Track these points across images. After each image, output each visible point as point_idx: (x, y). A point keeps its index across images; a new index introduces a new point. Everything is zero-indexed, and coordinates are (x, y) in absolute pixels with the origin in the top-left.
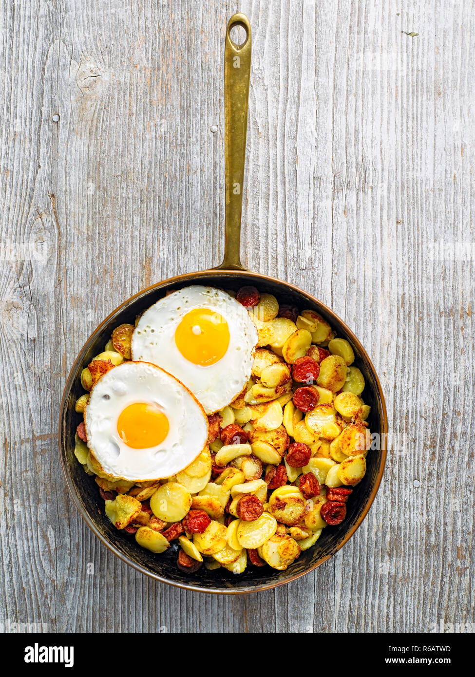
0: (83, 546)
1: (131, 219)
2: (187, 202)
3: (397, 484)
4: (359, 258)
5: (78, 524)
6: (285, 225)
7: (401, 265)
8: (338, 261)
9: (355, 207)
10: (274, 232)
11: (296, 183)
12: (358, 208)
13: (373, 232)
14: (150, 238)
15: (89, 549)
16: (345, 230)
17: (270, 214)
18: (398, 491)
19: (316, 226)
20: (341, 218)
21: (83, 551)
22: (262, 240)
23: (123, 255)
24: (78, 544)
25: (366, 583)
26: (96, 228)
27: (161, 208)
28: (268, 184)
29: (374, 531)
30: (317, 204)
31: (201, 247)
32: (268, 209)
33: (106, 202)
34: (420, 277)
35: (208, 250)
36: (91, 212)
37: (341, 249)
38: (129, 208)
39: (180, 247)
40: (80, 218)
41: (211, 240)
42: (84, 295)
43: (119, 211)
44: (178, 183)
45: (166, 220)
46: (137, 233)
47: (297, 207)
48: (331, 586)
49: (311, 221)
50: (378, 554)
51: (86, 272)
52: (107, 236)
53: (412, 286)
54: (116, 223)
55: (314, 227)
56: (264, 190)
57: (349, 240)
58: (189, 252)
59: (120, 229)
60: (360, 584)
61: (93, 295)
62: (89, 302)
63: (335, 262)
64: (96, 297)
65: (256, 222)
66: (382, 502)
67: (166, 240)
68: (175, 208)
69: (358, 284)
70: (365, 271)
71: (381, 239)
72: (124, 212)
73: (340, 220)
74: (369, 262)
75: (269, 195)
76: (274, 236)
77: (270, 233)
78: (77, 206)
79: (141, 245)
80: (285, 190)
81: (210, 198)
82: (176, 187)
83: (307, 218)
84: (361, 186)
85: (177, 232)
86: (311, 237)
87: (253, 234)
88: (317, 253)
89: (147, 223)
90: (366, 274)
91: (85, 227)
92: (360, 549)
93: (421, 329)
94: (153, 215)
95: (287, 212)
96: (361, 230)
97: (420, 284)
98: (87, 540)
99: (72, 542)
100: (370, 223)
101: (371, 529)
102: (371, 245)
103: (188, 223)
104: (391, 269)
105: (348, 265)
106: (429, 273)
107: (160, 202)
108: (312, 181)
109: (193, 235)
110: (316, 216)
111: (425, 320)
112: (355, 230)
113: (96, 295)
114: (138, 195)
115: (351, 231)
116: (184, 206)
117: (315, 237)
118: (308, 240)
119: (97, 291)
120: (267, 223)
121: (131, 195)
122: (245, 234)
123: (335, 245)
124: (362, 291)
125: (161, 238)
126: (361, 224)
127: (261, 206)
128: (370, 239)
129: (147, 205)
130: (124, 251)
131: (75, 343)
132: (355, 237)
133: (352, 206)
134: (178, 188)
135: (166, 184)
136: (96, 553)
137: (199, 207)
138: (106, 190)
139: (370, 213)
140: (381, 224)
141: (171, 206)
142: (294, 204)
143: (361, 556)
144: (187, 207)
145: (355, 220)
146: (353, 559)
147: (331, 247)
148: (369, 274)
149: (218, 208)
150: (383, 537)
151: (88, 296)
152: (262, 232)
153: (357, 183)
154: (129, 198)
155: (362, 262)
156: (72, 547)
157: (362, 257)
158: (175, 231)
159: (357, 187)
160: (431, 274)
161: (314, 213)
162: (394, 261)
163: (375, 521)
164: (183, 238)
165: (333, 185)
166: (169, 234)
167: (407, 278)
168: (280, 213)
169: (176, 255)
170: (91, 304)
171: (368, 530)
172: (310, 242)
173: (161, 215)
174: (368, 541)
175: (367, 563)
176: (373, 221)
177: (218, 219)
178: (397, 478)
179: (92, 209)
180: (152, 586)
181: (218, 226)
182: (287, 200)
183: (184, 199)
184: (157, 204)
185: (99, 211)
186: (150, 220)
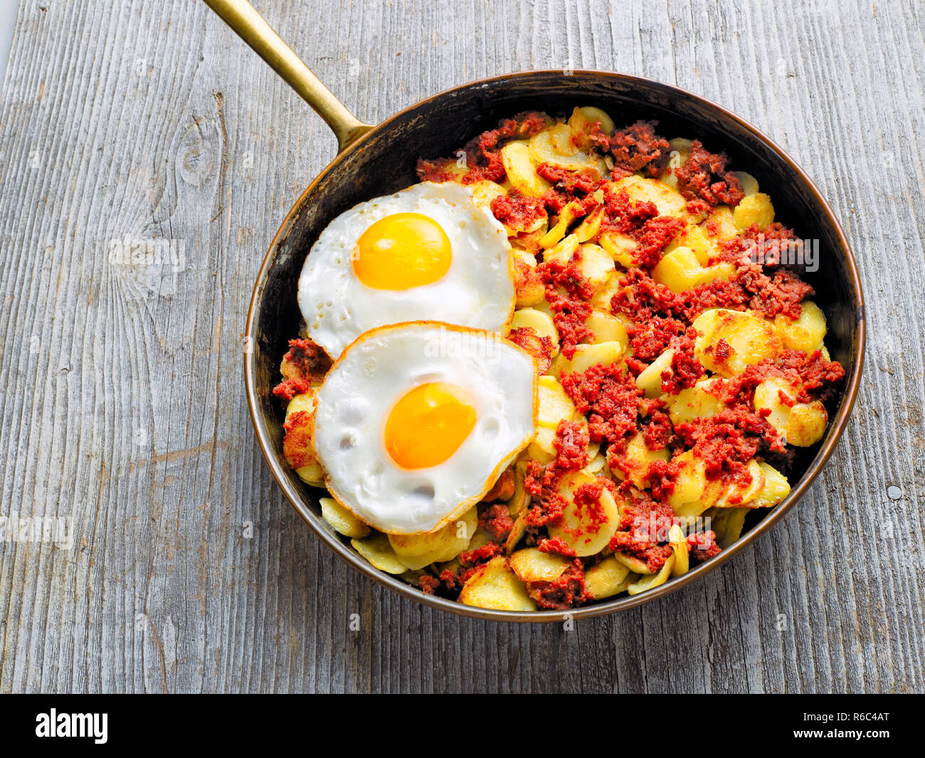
0: (229, 655)
3: (854, 495)
5: (223, 612)
7: (803, 135)
9: (714, 62)
11: (612, 39)
12: (719, 63)
13: (748, 92)
15: (241, 660)
18: (859, 509)
20: (691, 79)
21: (228, 664)
24: (220, 651)
26: (285, 129)
27: (392, 93)
28: (566, 45)
30: (648, 65)
34: (841, 149)
36: (278, 109)
40: (261, 118)
42: (259, 225)
44: (419, 58)
50: (835, 638)
51: (264, 192)
52: (302, 139)
53: (830, 164)
54: (318, 121)
56: (560, 52)
59: (323, 127)
62: (268, 235)
66: (829, 532)
68: (415, 91)
71: (764, 102)
73: (689, 81)
75: (568, 59)
78: (256, 103)
80: (594, 51)
81: (472, 73)
82: (416, 63)
84: (720, 33)
89: (367, 116)
91: (268, 130)
92: (796, 629)
93: (856, 226)
94: (379, 104)
97: (843, 159)
99: (209, 647)
100: (742, 81)
101: (815, 586)
102: (748, 111)
104: (787, 142)
106: (856, 142)
107: (389, 86)
108: (637, 35)
111: (862, 213)
112: (717, 93)
114: (354, 80)
115: (710, 95)
116: (428, 88)
119: (281, 219)
121: (343, 81)
126: (727, 83)
129: (369, 92)
131: (240, 298)
133: (707, 61)
134: (418, 65)
135: (400, 62)
139: (739, 66)
140: (761, 81)
141: (408, 90)
142: (611, 68)
143: (799, 643)
145: (716, 80)
146: (785, 650)
150: (843, 600)
151: (266, 226)
153: (713, 31)
154: (340, 85)
156: (208, 657)
159: (713, 36)
160: (860, 143)
162: (791, 130)
165: (672, 37)
167: (818, 152)
173: (392, 103)
174: (811, 613)
175: (815, 658)
176: (746, 78)
178: (853, 485)
179: (281, 105)
182: (597, 63)
183: (429, 78)
184: (385, 89)
185: (292, 106)
186: (373, 111)
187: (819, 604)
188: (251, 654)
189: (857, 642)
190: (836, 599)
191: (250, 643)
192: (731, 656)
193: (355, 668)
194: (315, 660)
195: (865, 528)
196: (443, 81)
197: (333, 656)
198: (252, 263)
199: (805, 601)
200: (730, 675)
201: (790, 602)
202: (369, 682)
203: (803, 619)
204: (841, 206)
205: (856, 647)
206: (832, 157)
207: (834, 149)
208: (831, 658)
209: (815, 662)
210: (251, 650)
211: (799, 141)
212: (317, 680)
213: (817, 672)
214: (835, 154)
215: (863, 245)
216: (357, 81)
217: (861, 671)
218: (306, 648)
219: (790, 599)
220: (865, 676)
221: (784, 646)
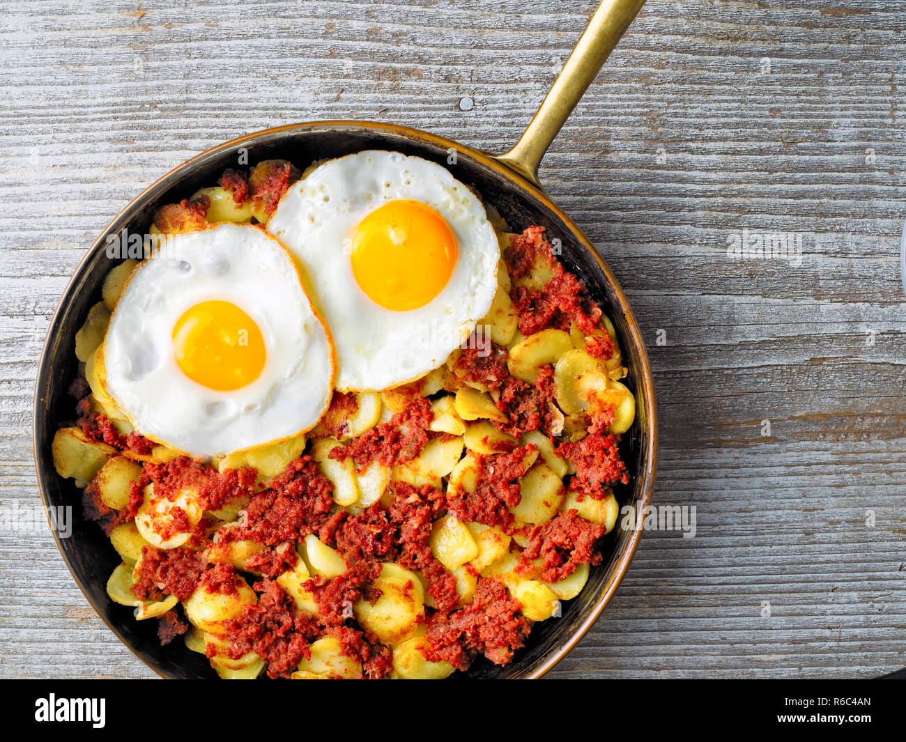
187: (572, 186)
189: (609, 155)
190: (568, 170)
193: (615, 610)
194: (605, 648)
195: (500, 136)
197: (603, 631)
199: (569, 198)
200: (634, 272)
202: (628, 597)
203: (586, 202)
204: (148, 117)
205: (613, 157)
206: (86, 120)
207: (77, 117)
208: (622, 181)
209: (626, 195)
211: (63, 153)
212: (624, 645)
213: (634, 195)
214: (82, 117)
215: (195, 100)
217: (636, 155)
218: (594, 656)
220: (640, 152)
221: (609, 221)
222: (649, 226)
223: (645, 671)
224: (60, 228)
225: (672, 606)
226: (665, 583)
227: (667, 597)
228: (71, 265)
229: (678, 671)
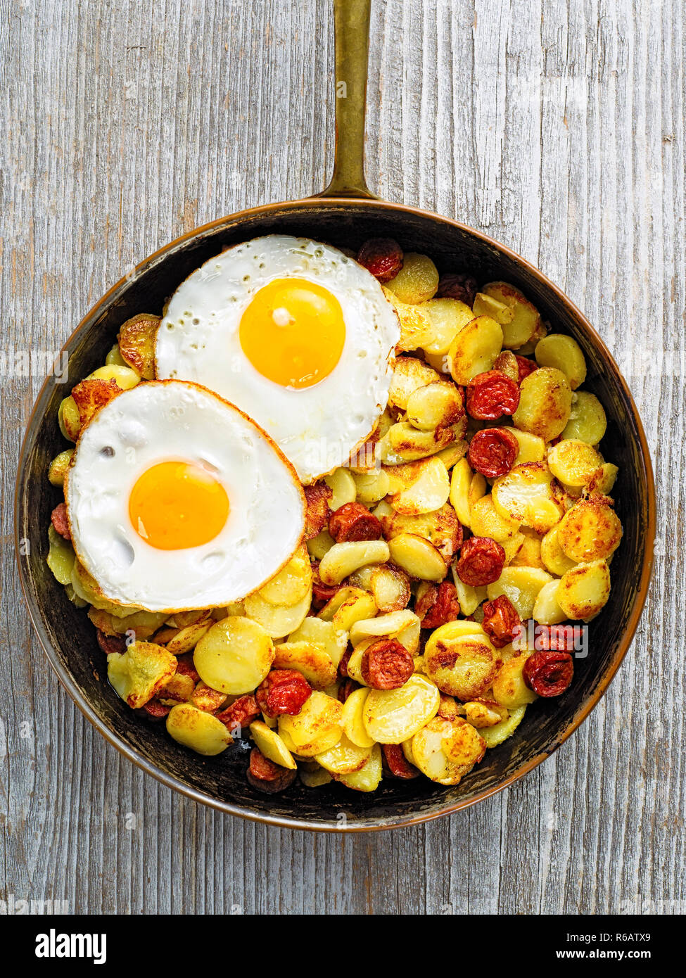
0: (59, 751)
1: (158, 128)
2: (266, 97)
3: (661, 638)
4: (591, 206)
5: (51, 710)
6: (452, 142)
7: (670, 221)
8: (552, 211)
9: (585, 109)
10: (430, 154)
11: (473, 63)
12: (590, 112)
13: (618, 156)
14: (194, 165)
15: (72, 758)
16: (565, 152)
17: (423, 120)
18: (663, 653)
19: (510, 144)
20: (557, 131)
21: (59, 761)
22: (408, 170)
23: (143, 198)
24: (50, 748)
25: (600, 829)
26: (91, 145)
27: (216, 107)
28: (420, 65)
29: (616, 729)
30: (512, 104)
31: (290, 182)
32: (418, 111)
33: (113, 95)
35: (303, 188)
36: (82, 115)
37: (558, 189)
38: (154, 108)
39: (251, 183)
40: (63, 126)
41: (311, 170)
42: (66, 272)
43: (136, 114)
44: (248, 61)
45: (226, 131)
46: (169, 155)
47: (474, 109)
48: (534, 834)
49: (501, 135)
50: (623, 773)
51: (71, 229)
52: (113, 161)
54: (131, 137)
55: (506, 147)
56: (413, 76)
57: (573, 173)
58: (267, 191)
59: (137, 147)
60: (589, 830)
61: (84, 271)
62: (77, 285)
63: (547, 213)
64: (90, 275)
65: (396, 135)
66: (632, 674)
67: (224, 169)
68: (243, 107)
69: (589, 254)
70: (602, 232)
71: (634, 171)
72: (146, 114)
73: (555, 133)
74: (610, 214)
75: (421, 85)
76: (431, 163)
77: (422, 156)
78: (56, 104)
79: (178, 177)
80: (451, 77)
81: (310, 91)
82: (244, 68)
83: (494, 129)
84: (597, 70)
85: (245, 154)
86: (501, 165)
87: (391, 157)
88: (512, 196)
89: (188, 137)
90: (604, 237)
91: (71, 144)
92: (589, 763)
94: (201, 122)
95: (455, 117)
96: (596, 153)
98: (66, 741)
99: (39, 744)
100: (614, 140)
101: (611, 724)
102: (615, 182)
103: (267, 136)
104: (652, 228)
105: (571, 219)
107: (213, 96)
108: (503, 60)
109: (276, 160)
110: (510, 126)
112: (585, 154)
113: (91, 271)
114: (171, 83)
115: (577, 155)
116: (259, 106)
117: (507, 165)
118: (495, 171)
119: (91, 265)
120: (417, 138)
121: (159, 83)
122: (375, 158)
123: (546, 181)
124: (598, 268)
125: (215, 165)
126: (596, 142)
127: (407, 105)
128: (613, 172)
129: (190, 102)
130: (143, 189)
132: (585, 167)
133: (578, 108)
134: (248, 71)
135: (226, 63)
136: (83, 765)
137: (288, 107)
138: (110, 72)
139: (612, 121)
140: (634, 142)
141: (235, 104)
142: (469, 104)
143: (590, 775)
144: (266, 106)
145: (585, 135)
146: (576, 782)
147: (538, 183)
148: (611, 236)
149: (325, 109)
150: (634, 740)
151: (74, 273)
152: (408, 154)
153: (589, 66)
154: (155, 89)
155: (597, 214)
156: (39, 753)
157: (598, 205)
158: (241, 151)
159: (589, 73)
161: (507, 120)
162: (658, 214)
163: (618, 709)
164: (257, 164)
165: (542, 68)
166: (230, 156)
168: (442, 120)
169: (244, 196)
170: (81, 288)
171: (605, 726)
172: (498, 174)
173: (216, 121)
174: (604, 748)
175: (602, 789)
176: (618, 137)
177: (324, 130)
178: (661, 628)
179: (86, 110)
180: (191, 830)
181: (323, 142)
182: (455, 96)
183: (260, 91)
184: (209, 100)
185: (98, 113)
186: (195, 130)
187: (613, 741)
188: (81, 753)
189: (642, 778)
190: (629, 737)
191: (79, 742)
192: (528, 783)
196: (276, 97)
198: (61, 320)
199: (601, 737)
200: (525, 800)
201: (587, 738)
203: (597, 754)
205: (640, 782)
208: (616, 790)
209: (602, 794)
210: (81, 748)
211: (665, 228)
213: (602, 802)
216: (175, 86)
217: (640, 804)
219: (587, 734)
220: (643, 808)
221: (577, 776)
222: (570, 816)
223: (116, 801)
224: (589, 220)
225: (184, 829)
226: (208, 822)
227: (194, 825)
228: (551, 230)
229: (116, 834)
